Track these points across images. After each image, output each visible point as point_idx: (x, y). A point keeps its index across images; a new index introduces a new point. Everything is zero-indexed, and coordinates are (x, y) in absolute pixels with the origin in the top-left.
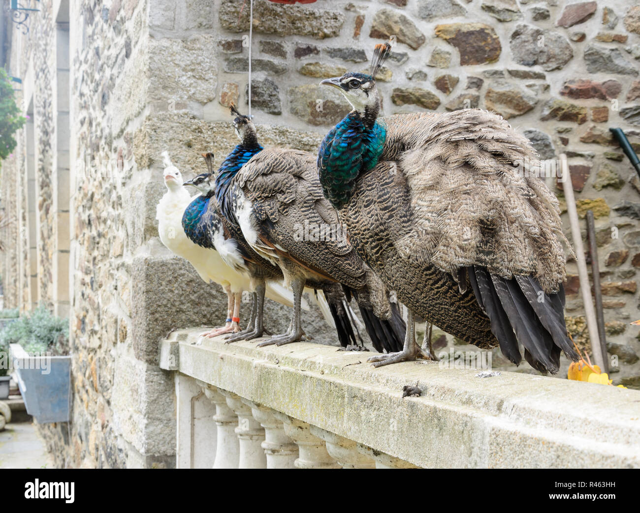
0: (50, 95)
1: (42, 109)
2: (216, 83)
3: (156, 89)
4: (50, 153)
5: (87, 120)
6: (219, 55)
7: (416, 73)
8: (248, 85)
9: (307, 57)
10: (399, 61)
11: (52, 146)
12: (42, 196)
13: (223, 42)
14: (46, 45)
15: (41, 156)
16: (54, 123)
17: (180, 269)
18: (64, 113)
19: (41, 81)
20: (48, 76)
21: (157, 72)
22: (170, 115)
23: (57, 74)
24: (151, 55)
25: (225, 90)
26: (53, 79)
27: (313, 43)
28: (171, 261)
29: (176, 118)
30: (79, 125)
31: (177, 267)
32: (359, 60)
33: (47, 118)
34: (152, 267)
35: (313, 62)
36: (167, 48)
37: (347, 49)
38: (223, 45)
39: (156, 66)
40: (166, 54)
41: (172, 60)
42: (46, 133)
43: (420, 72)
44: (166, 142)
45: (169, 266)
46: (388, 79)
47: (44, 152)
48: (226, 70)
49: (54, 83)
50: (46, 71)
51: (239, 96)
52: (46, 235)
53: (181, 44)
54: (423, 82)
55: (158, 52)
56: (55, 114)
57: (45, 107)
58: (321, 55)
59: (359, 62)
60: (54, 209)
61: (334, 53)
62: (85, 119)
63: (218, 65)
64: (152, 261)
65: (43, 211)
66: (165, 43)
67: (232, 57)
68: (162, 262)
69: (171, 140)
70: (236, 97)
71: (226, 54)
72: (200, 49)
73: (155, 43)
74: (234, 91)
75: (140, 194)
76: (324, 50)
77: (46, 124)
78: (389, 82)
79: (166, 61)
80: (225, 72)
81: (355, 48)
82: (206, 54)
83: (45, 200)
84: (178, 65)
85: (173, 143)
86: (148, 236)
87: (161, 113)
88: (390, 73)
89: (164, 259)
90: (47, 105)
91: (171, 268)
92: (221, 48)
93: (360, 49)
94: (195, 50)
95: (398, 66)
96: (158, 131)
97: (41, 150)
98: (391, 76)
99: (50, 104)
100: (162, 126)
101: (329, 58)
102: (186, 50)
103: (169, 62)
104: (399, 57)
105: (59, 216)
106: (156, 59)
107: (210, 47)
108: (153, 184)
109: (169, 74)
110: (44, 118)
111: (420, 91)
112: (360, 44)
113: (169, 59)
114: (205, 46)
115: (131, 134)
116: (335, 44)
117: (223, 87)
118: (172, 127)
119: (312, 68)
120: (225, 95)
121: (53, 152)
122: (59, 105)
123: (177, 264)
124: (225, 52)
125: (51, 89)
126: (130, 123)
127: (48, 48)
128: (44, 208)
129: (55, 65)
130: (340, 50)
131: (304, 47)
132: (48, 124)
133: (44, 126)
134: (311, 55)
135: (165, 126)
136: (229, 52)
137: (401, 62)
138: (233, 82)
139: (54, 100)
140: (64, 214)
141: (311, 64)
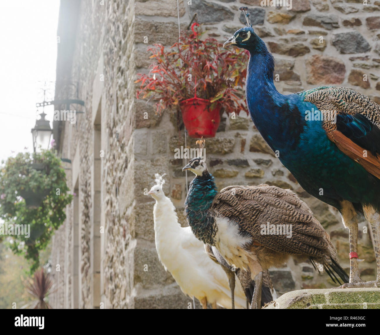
0: (90, 178)
1: (84, 187)
2: (169, 185)
3: (138, 190)
4: (89, 223)
5: (110, 202)
6: (170, 168)
7: (277, 172)
8: (186, 185)
9: (217, 166)
10: (267, 164)
11: (91, 218)
12: (83, 260)
13: (172, 160)
14: (88, 139)
15: (84, 226)
16: (92, 200)
17: (154, 303)
18: (98, 192)
19: (84, 165)
20: (88, 162)
21: (138, 180)
22: (146, 205)
23: (95, 163)
24: (135, 170)
25: (174, 188)
26: (92, 165)
27: (220, 157)
28: (148, 299)
29: (149, 207)
30: (106, 204)
31: (151, 302)
32: (244, 166)
33: (88, 196)
34: (138, 303)
35: (220, 168)
36: (143, 166)
37: (238, 159)
38: (172, 162)
39: (138, 177)
40: (142, 169)
41: (146, 173)
42: (87, 207)
43: (279, 171)
44: (144, 222)
45: (147, 301)
46: (262, 176)
47: (85, 222)
48: (174, 176)
49: (92, 168)
50: (87, 158)
51: (182, 192)
52: (85, 295)
53: (151, 163)
54: (282, 177)
55: (139, 168)
56: (92, 193)
57: (86, 186)
58: (224, 164)
59: (245, 167)
60: (91, 271)
61: (231, 163)
62: (109, 200)
63: (170, 174)
64: (138, 299)
65: (84, 274)
66: (142, 163)
67: (177, 169)
68: (144, 299)
69: (146, 221)
70: (180, 193)
71: (174, 167)
72: (160, 165)
73: (137, 163)
74: (179, 189)
75: (132, 255)
76: (225, 161)
77: (87, 200)
78: (262, 178)
79: (143, 173)
80: (174, 178)
81: (242, 158)
82: (163, 168)
83: (85, 264)
84: (149, 175)
85: (147, 222)
86: (136, 282)
87: (141, 204)
88: (263, 172)
89: (145, 297)
90: (88, 185)
91: (149, 303)
92: (171, 164)
93: (245, 159)
94: (158, 166)
95: (267, 168)
96: (140, 215)
97: (84, 221)
98: (264, 174)
99: (90, 185)
100: (142, 212)
101: (229, 166)
102: (153, 166)
103: (144, 174)
104: (267, 162)
105: (94, 276)
106: (138, 172)
107: (165, 163)
108: (138, 248)
109: (145, 181)
110: (86, 195)
111: (280, 183)
112: (245, 156)
113: (145, 172)
114: (163, 163)
115: (128, 216)
116: (232, 157)
117: (173, 187)
118: (147, 213)
119: (219, 172)
120: (174, 191)
121: (91, 222)
122: (95, 187)
123: (151, 300)
124: (173, 166)
125: (90, 173)
126: (128, 209)
127: (89, 141)
128: (84, 271)
129: (93, 155)
130: (234, 161)
131: (214, 160)
132: (89, 200)
133: (85, 202)
134: (219, 165)
135: (143, 212)
136: (175, 166)
137: (268, 165)
138: (178, 183)
139: (92, 181)
140: (97, 275)
141: (218, 170)
